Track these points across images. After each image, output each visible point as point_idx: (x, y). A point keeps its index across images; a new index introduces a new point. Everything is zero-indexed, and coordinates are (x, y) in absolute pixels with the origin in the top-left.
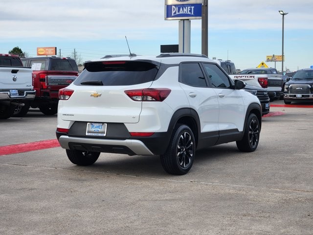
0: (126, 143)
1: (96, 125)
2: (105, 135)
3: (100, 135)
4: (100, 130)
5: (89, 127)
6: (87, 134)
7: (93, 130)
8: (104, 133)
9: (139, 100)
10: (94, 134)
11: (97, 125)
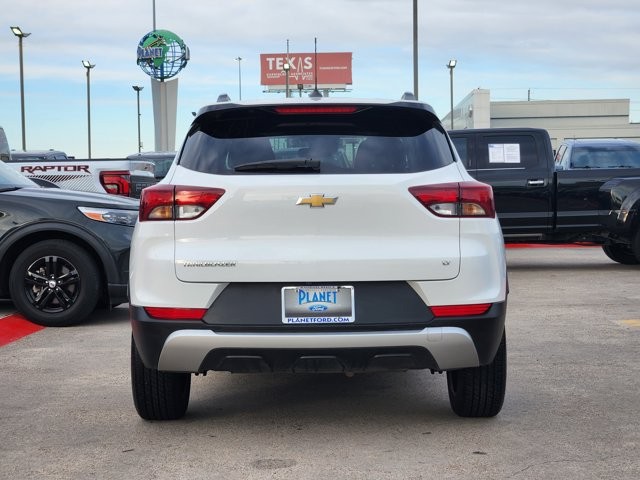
0: (428, 338)
1: (312, 292)
2: (352, 319)
3: (333, 320)
4: (331, 306)
5: (289, 300)
6: (285, 320)
7: (305, 306)
8: (350, 314)
9: (449, 212)
10: (310, 321)
11: (319, 291)
